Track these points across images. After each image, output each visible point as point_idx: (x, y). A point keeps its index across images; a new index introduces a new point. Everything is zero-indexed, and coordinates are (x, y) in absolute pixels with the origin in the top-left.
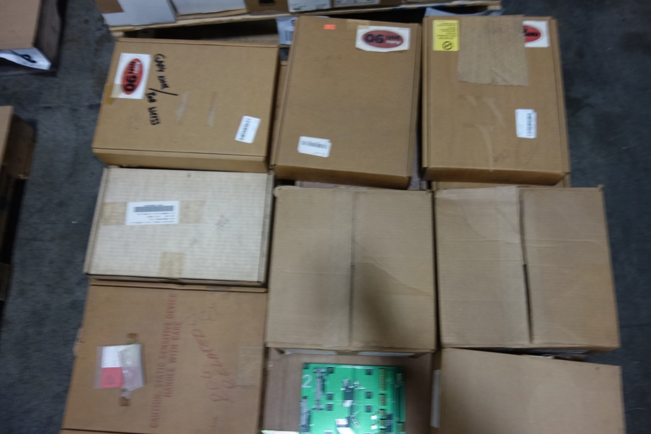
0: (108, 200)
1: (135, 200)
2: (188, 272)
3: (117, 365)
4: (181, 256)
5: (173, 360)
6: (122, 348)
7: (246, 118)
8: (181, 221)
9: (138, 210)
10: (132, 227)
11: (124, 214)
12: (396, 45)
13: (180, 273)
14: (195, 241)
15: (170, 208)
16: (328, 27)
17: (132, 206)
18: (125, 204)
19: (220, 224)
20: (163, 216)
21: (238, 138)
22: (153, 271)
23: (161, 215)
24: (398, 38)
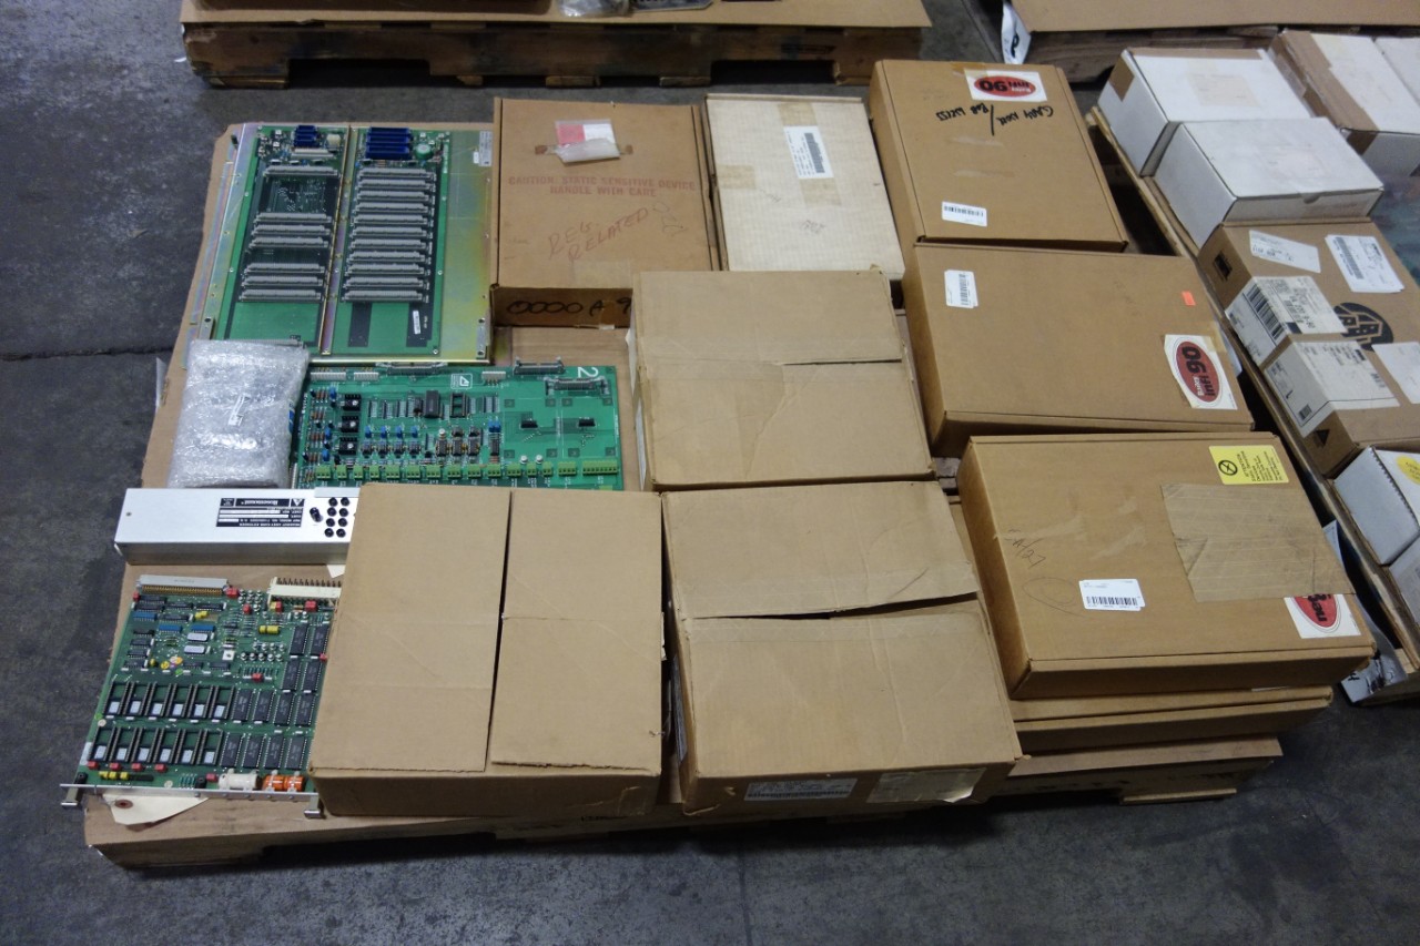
0: (815, 106)
1: (822, 133)
2: (729, 196)
3: (587, 138)
4: (751, 185)
5: (601, 191)
6: (612, 139)
7: (984, 211)
8: (803, 182)
9: (809, 137)
10: (782, 134)
11: (799, 124)
12: (1194, 391)
13: (725, 186)
14: (777, 199)
15: (820, 169)
16: (1188, 297)
17: (813, 130)
18: (814, 123)
19: (809, 224)
20: (806, 162)
21: (945, 204)
22: (722, 160)
23: (808, 159)
24: (1211, 392)
